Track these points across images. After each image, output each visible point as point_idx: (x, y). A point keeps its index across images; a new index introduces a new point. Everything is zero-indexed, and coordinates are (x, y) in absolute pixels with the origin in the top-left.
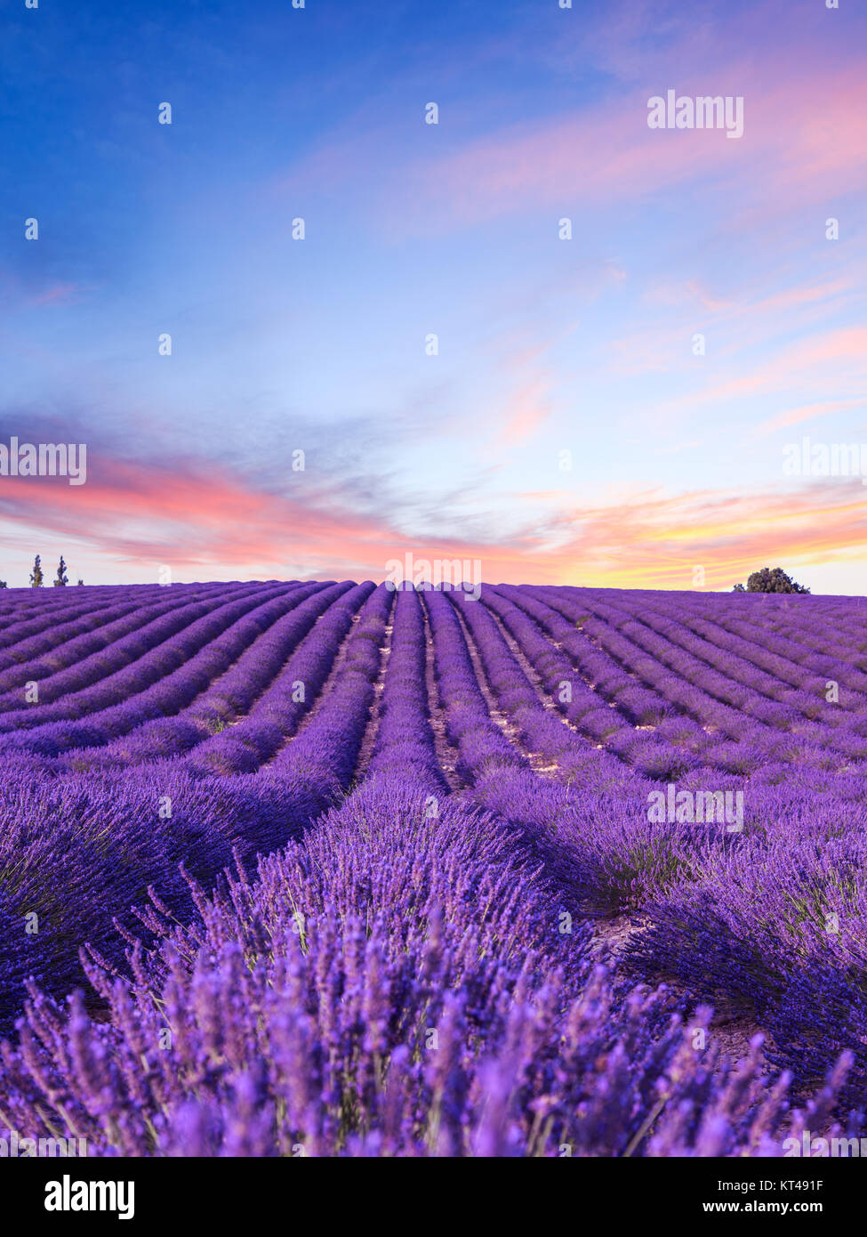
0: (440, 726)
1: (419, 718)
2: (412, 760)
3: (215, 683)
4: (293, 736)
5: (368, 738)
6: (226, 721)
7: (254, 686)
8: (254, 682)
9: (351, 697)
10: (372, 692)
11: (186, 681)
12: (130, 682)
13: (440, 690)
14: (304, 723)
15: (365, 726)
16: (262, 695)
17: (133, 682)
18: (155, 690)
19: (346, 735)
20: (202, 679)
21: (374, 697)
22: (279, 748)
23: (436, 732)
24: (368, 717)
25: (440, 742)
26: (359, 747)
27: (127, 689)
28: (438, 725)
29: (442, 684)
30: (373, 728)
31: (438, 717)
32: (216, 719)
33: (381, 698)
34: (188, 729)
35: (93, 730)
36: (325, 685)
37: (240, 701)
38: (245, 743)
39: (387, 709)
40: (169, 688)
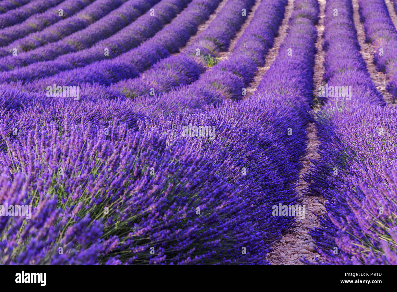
0: (369, 57)
1: (354, 52)
2: (358, 83)
3: (202, 28)
4: (263, 66)
5: (317, 67)
6: (215, 57)
7: (230, 31)
8: (230, 28)
9: (302, 37)
10: (315, 32)
11: (182, 28)
12: (142, 29)
13: (366, 30)
14: (269, 56)
15: (314, 58)
16: (236, 37)
17: (145, 30)
18: (162, 36)
19: (304, 66)
20: (192, 26)
21: (317, 37)
22: (255, 75)
23: (366, 61)
24: (315, 51)
25: (371, 69)
26: (313, 73)
27: (141, 35)
28: (367, 56)
29: (366, 25)
30: (320, 59)
31: (366, 50)
32: (208, 56)
33: (323, 37)
34: (191, 63)
35: (125, 65)
36: (280, 28)
37: (222, 42)
38: (234, 73)
39: (329, 45)
40: (171, 33)
